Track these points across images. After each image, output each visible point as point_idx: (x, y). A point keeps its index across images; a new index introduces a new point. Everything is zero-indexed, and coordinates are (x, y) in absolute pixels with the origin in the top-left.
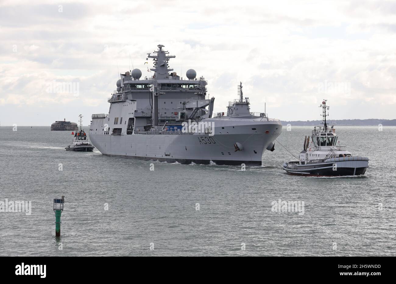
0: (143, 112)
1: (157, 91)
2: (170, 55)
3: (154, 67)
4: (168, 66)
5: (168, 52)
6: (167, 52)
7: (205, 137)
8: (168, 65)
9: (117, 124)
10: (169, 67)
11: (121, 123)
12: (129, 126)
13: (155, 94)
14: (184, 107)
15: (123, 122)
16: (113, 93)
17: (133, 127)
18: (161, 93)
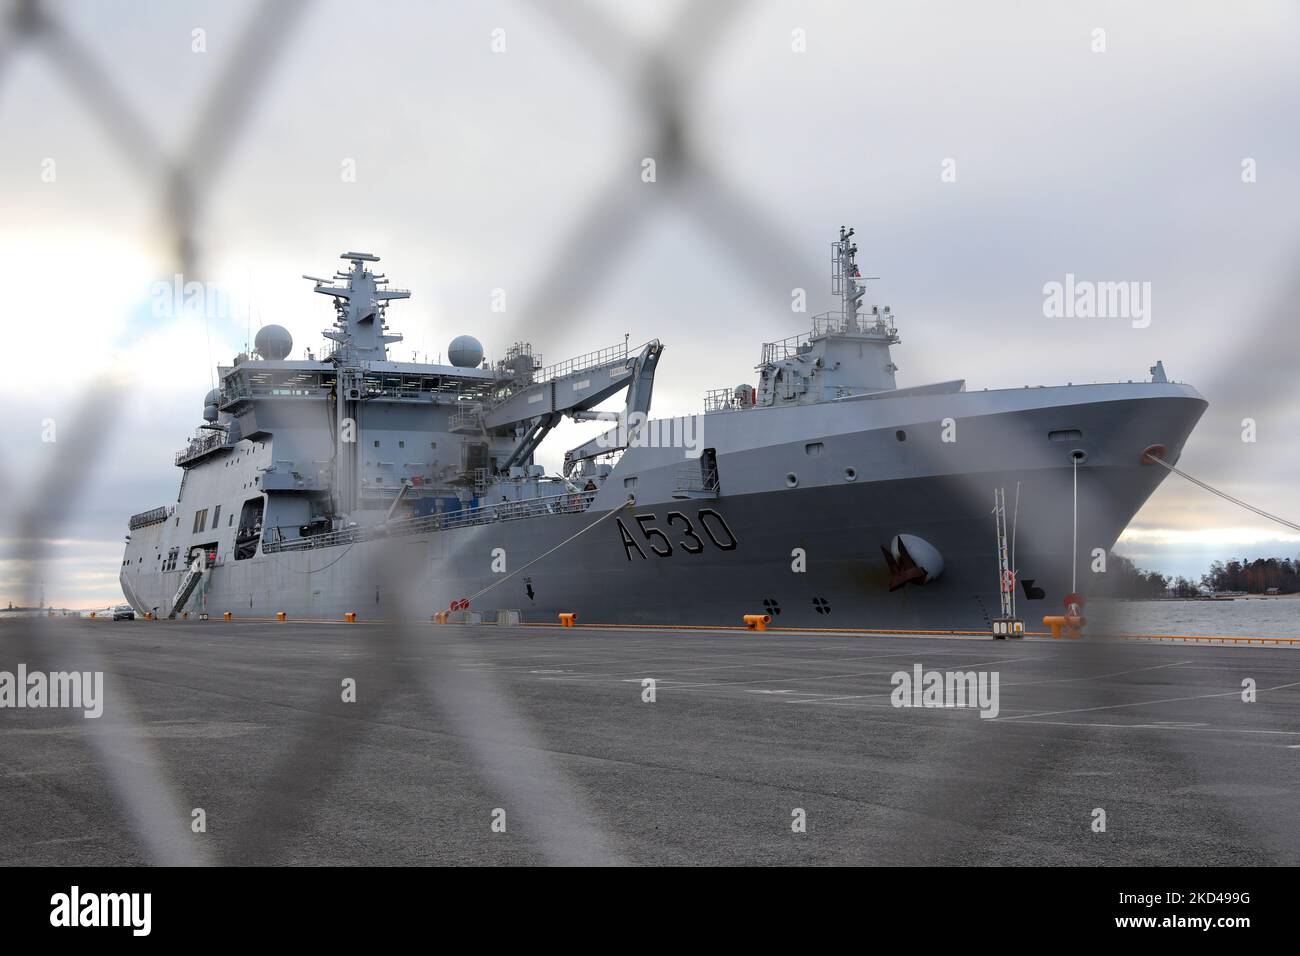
0: (296, 476)
1: (354, 384)
2: (391, 287)
3: (335, 325)
4: (383, 326)
5: (386, 278)
6: (382, 280)
7: (671, 517)
8: (383, 321)
9: (202, 530)
10: (387, 328)
11: (215, 525)
12: (243, 528)
13: (348, 394)
14: (478, 426)
15: (223, 519)
16: (193, 436)
17: (259, 529)
18: (372, 390)
